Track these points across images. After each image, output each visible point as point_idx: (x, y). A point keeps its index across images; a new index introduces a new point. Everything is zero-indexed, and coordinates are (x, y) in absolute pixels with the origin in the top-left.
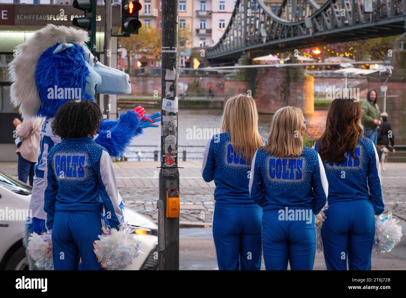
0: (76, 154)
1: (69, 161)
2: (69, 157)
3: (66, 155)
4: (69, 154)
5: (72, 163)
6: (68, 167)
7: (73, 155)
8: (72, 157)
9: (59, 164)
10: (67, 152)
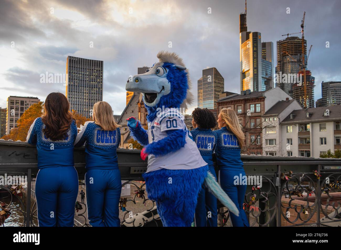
0: (210, 136)
1: (206, 140)
2: (206, 138)
3: (204, 136)
4: (206, 136)
5: (208, 141)
6: (206, 143)
7: (208, 137)
8: (207, 138)
9: (200, 141)
10: (205, 135)
